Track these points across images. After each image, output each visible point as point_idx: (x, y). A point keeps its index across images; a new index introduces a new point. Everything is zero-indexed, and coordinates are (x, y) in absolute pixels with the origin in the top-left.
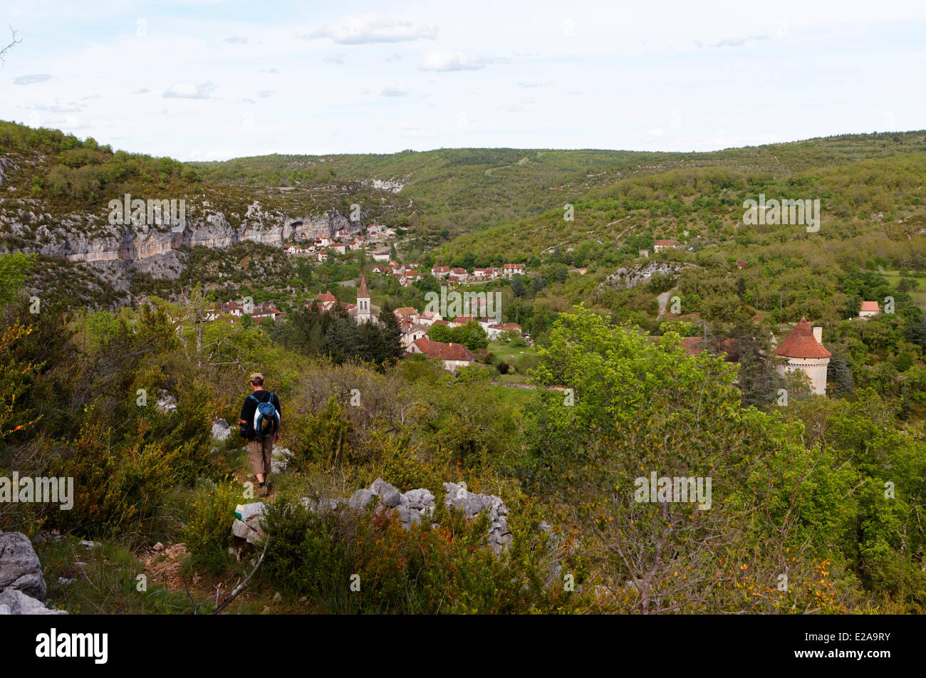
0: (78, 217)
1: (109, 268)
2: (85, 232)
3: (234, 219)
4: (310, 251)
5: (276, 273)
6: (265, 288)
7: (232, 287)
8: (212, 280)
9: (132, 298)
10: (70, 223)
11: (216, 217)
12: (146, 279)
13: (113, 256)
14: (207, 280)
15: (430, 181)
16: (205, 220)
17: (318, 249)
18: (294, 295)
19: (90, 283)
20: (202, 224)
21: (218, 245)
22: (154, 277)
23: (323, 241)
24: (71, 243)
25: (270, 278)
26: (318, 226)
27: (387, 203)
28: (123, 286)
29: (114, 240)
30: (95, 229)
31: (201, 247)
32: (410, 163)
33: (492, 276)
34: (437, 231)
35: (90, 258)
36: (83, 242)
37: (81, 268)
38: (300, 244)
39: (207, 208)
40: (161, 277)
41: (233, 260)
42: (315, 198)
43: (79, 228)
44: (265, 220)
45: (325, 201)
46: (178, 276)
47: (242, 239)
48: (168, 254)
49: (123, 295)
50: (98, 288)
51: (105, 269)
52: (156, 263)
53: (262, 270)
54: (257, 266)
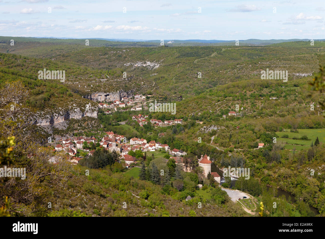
0: (39, 113)
1: (47, 127)
2: (41, 117)
3: (83, 109)
4: (111, 106)
5: (95, 127)
6: (91, 132)
7: (82, 131)
8: (76, 129)
9: (53, 136)
10: (37, 115)
11: (77, 109)
12: (57, 130)
13: (48, 124)
14: (74, 129)
15: (170, 65)
16: (74, 110)
17: (115, 105)
18: (100, 134)
19: (42, 132)
20: (73, 112)
21: (78, 118)
22: (59, 129)
23: (117, 102)
24: (37, 120)
25: (93, 128)
26: (115, 96)
27: (144, 85)
28: (51, 132)
29: (49, 119)
30: (44, 116)
31: (73, 119)
32: (163, 54)
33: (170, 124)
34: (163, 97)
35: (42, 124)
36: (40, 120)
37: (40, 128)
38: (108, 103)
39: (75, 106)
40: (61, 129)
41: (82, 123)
42: (114, 84)
43: (39, 116)
44: (92, 109)
45: (118, 85)
46: (66, 129)
47: (85, 116)
48: (63, 122)
49: (51, 135)
50: (44, 133)
51: (46, 128)
52: (60, 125)
53: (91, 126)
54: (89, 125)
